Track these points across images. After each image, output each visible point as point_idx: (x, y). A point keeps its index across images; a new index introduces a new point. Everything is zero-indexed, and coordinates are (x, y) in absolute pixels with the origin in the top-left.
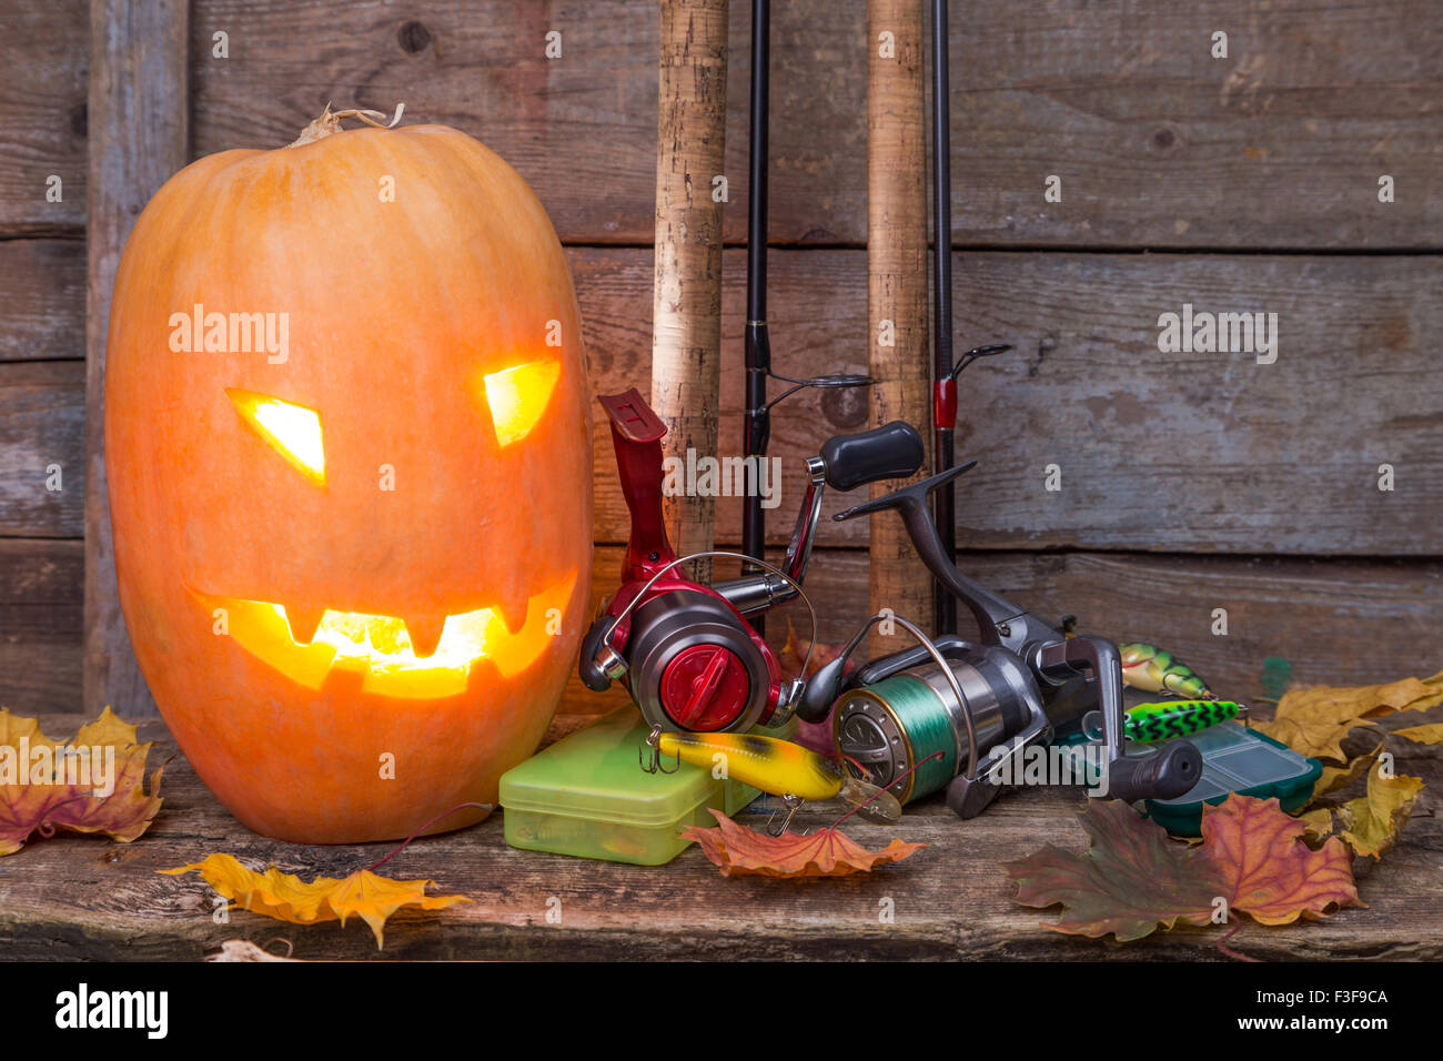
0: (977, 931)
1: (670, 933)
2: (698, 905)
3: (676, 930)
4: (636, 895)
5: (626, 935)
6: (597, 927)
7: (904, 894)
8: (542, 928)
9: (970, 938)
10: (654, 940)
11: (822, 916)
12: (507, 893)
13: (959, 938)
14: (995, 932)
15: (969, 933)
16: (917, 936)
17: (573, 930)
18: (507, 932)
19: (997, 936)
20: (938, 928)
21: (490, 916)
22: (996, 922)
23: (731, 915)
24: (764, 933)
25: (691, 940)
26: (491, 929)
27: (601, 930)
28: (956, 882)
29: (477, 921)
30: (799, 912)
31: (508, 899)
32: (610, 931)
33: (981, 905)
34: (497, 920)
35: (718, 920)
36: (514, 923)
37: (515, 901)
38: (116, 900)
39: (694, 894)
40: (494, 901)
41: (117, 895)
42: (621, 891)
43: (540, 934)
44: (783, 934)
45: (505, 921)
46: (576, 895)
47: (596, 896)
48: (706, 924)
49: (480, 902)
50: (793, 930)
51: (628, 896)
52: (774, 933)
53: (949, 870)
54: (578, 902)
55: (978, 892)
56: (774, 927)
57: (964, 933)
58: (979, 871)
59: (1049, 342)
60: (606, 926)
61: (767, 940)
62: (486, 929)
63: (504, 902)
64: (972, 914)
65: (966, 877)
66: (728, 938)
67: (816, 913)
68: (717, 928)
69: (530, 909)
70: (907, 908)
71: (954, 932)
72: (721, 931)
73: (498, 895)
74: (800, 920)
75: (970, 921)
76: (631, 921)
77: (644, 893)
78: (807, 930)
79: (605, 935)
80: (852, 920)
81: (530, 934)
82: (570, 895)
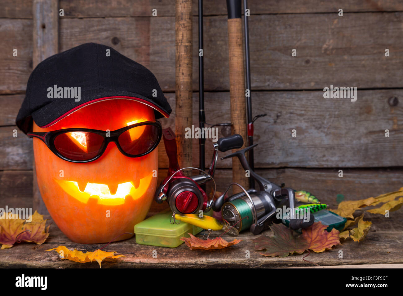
0: (255, 262)
1: (176, 264)
2: (184, 257)
3: (177, 263)
4: (168, 255)
5: (165, 265)
6: (157, 262)
7: (237, 253)
8: (143, 263)
9: (253, 264)
10: (172, 266)
11: (215, 259)
12: (135, 255)
13: (250, 264)
14: (259, 262)
15: (253, 262)
16: (239, 263)
17: (151, 263)
18: (134, 264)
20: (245, 261)
21: (130, 260)
22: (260, 259)
23: (192, 259)
24: (200, 263)
25: (181, 265)
26: (130, 263)
27: (158, 263)
29: (127, 261)
30: (209, 258)
31: (135, 256)
32: (161, 263)
33: (256, 255)
34: (132, 261)
35: (188, 260)
36: (136, 262)
37: (137, 257)
39: (183, 254)
40: (132, 257)
41: (36, 257)
42: (164, 254)
43: (143, 265)
44: (205, 263)
45: (134, 261)
48: (185, 261)
49: (128, 257)
50: (207, 262)
51: (166, 255)
56: (203, 262)
57: (251, 262)
59: (279, 114)
60: (160, 262)
61: (200, 265)
62: (129, 264)
64: (254, 258)
66: (191, 265)
67: (214, 258)
69: (141, 258)
70: (237, 257)
71: (249, 262)
72: (189, 263)
73: (133, 255)
74: (209, 260)
76: (166, 261)
77: (170, 254)
78: (211, 262)
79: (159, 264)
80: (223, 260)
81: (140, 265)
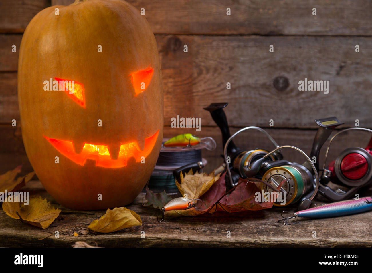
0: (326, 243)
1: (232, 243)
2: (240, 234)
3: (233, 242)
4: (220, 231)
5: (218, 243)
6: (209, 240)
7: (303, 231)
8: (192, 241)
9: (324, 244)
10: (227, 245)
11: (278, 237)
12: (181, 230)
13: (320, 244)
14: (332, 243)
15: (324, 243)
16: (308, 243)
17: (202, 241)
18: (182, 242)
19: (332, 244)
20: (314, 241)
21: (176, 237)
22: (332, 240)
23: (250, 237)
24: (261, 243)
25: (238, 245)
26: (177, 241)
27: (211, 242)
28: (318, 228)
29: (173, 238)
30: (271, 236)
31: (181, 232)
32: (213, 242)
33: (327, 235)
34: (179, 238)
35: (246, 239)
36: (184, 239)
37: (184, 233)
38: (63, 232)
39: (238, 231)
40: (177, 233)
41: (64, 230)
42: (216, 230)
43: (192, 242)
44: (266, 243)
45: (181, 238)
46: (202, 231)
47: (208, 231)
48: (243, 240)
49: (172, 233)
50: (269, 242)
51: (218, 231)
52: (264, 242)
53: (316, 224)
54: (203, 233)
55: (326, 231)
56: (264, 241)
57: (322, 243)
58: (325, 225)
59: (343, 64)
60: (212, 240)
61: (261, 244)
62: (175, 241)
63: (180, 233)
64: (324, 237)
65: (321, 227)
66: (250, 244)
67: (276, 237)
68: (246, 241)
69: (189, 235)
70: (304, 235)
71: (319, 243)
72: (247, 242)
73: (178, 231)
74: (271, 239)
75: (324, 239)
76: (220, 239)
77: (223, 230)
78: (274, 242)
79: (212, 243)
80: (287, 239)
81: (189, 242)
82: (200, 231)
